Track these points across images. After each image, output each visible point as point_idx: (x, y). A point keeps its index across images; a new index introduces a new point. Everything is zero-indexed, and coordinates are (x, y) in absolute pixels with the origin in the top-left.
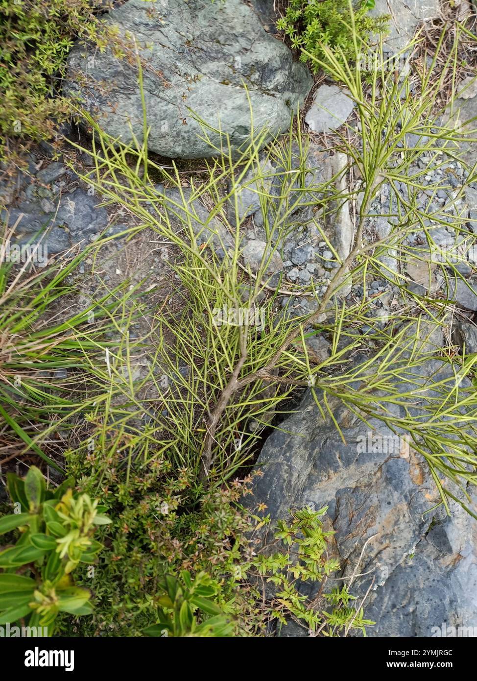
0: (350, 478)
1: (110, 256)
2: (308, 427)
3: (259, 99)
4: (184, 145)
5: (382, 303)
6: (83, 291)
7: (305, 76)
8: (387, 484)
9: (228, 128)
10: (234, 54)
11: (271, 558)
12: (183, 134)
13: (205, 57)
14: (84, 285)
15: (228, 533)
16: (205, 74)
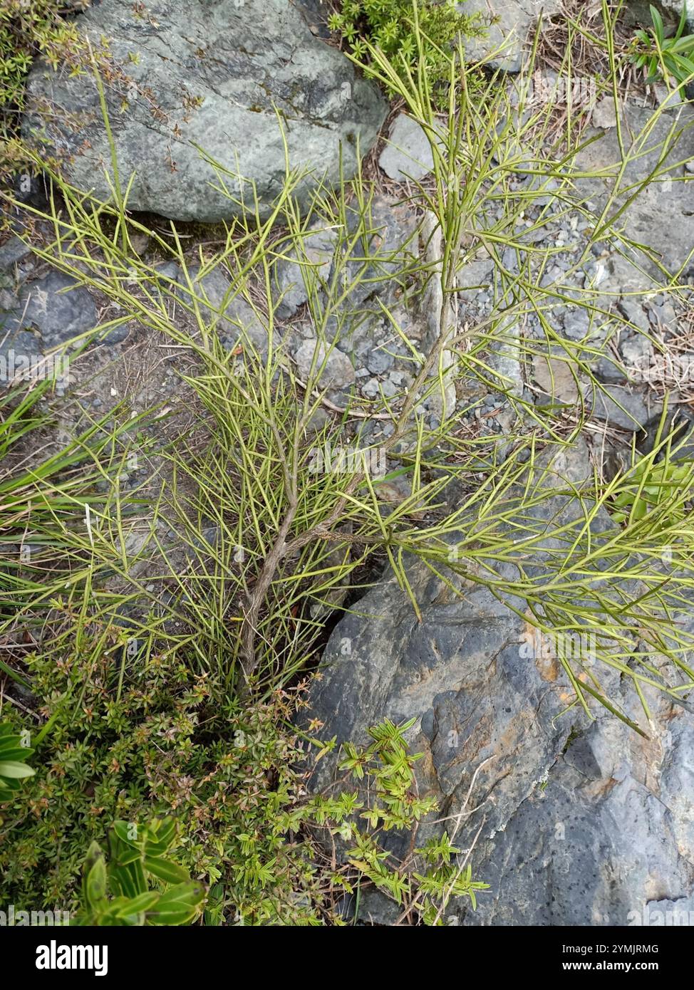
0: (452, 676)
1: (101, 369)
2: (393, 606)
3: (306, 132)
4: (200, 202)
5: (500, 426)
6: (62, 422)
7: (374, 99)
8: (505, 683)
9: (262, 174)
10: (269, 68)
11: (331, 800)
12: (197, 185)
13: (225, 72)
14: (65, 414)
15: (266, 766)
16: (226, 98)
